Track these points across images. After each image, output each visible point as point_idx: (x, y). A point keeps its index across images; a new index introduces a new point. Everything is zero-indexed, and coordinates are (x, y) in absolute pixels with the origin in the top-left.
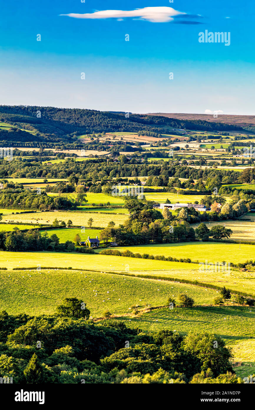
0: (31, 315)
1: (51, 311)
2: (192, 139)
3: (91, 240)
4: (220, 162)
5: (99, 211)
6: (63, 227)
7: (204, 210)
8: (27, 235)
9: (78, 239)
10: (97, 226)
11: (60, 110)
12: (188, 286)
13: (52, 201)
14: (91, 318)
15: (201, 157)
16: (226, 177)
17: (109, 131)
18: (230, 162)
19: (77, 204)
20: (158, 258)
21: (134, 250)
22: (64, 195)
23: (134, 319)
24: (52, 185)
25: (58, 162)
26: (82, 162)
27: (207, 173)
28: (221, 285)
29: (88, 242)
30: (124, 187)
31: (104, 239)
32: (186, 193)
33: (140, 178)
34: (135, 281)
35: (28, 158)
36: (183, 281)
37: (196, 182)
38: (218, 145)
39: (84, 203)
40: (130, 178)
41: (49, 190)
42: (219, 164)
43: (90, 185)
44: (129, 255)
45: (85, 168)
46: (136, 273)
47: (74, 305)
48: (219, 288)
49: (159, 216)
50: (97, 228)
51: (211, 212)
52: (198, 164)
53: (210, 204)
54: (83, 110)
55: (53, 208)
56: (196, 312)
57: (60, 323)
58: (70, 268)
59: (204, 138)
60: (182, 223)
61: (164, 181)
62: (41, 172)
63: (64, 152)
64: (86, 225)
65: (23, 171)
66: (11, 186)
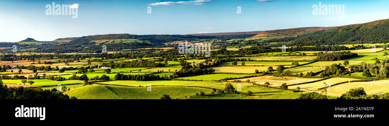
1: (159, 98)
2: (200, 42)
3: (170, 76)
5: (172, 67)
6: (161, 72)
7: (206, 64)
8: (149, 75)
9: (166, 76)
10: (171, 71)
11: (157, 35)
12: (202, 88)
13: (157, 64)
17: (174, 41)
18: (213, 48)
19: (165, 65)
20: (192, 80)
21: (184, 78)
22: (160, 62)
24: (156, 59)
25: (158, 52)
26: (166, 52)
28: (213, 87)
29: (169, 77)
30: (179, 59)
31: (174, 75)
32: (199, 59)
33: (185, 55)
34: (185, 88)
35: (148, 51)
37: (202, 55)
38: (209, 43)
39: (167, 64)
40: (181, 56)
41: (156, 61)
43: (168, 58)
44: (182, 80)
45: (167, 53)
46: (185, 86)
47: (166, 97)
48: (212, 89)
49: (191, 67)
50: (171, 72)
51: (208, 64)
53: (208, 62)
54: (165, 35)
55: (157, 67)
56: (205, 97)
59: (204, 41)
60: (199, 68)
61: (192, 56)
62: (153, 55)
63: (159, 48)
64: (168, 71)
65: (147, 55)
66: (143, 60)
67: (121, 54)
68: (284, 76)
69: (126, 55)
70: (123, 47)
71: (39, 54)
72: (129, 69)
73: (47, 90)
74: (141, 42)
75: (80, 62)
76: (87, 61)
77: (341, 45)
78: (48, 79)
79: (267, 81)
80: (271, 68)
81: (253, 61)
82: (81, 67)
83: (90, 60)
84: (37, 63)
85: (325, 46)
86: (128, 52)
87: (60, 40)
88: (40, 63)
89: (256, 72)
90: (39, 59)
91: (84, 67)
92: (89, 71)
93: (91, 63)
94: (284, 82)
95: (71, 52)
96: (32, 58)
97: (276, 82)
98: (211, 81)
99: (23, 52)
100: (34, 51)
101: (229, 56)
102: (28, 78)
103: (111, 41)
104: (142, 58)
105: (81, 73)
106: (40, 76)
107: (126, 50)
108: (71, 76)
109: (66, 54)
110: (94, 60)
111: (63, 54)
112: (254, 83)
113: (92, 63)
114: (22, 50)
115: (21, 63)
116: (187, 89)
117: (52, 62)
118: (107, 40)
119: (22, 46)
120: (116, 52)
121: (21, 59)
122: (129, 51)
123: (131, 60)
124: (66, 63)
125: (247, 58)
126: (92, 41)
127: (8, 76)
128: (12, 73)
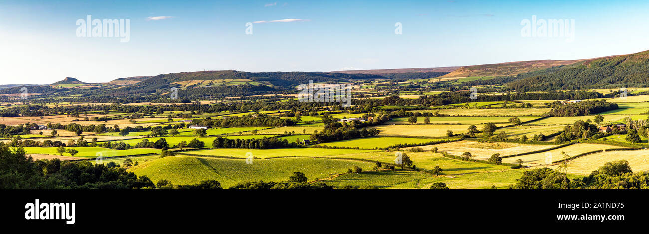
0: (276, 182)
1: (286, 179)
2: (356, 84)
3: (305, 141)
4: (371, 95)
5: (308, 126)
6: (290, 135)
7: (365, 121)
8: (271, 140)
9: (298, 141)
10: (308, 133)
11: (284, 73)
12: (359, 161)
13: (283, 121)
14: (308, 182)
15: (361, 93)
16: (375, 103)
18: (377, 94)
19: (297, 122)
20: (341, 148)
21: (329, 145)
22: (289, 118)
23: (331, 181)
24: (282, 113)
25: (285, 101)
27: (365, 101)
28: (376, 160)
29: (303, 142)
30: (321, 112)
31: (312, 140)
32: (354, 113)
33: (329, 107)
34: (330, 161)
35: (268, 100)
36: (356, 159)
37: (359, 106)
38: (369, 86)
39: (300, 121)
40: (324, 107)
41: (281, 116)
42: (371, 96)
43: (302, 112)
44: (326, 147)
46: (331, 157)
47: (298, 175)
48: (375, 162)
49: (341, 126)
50: (307, 135)
51: (368, 122)
52: (360, 97)
53: (368, 118)
54: (296, 72)
55: (284, 126)
56: (363, 175)
57: (291, 185)
58: (295, 156)
59: (362, 83)
60: (353, 128)
61: (342, 107)
63: (288, 95)
64: (302, 133)
65: (266, 107)
66: (261, 115)
67: (224, 104)
68: (495, 141)
69: (232, 107)
70: (226, 92)
71: (86, 104)
72: (236, 130)
73: (100, 165)
74: (256, 84)
76: (167, 116)
77: (591, 90)
78: (101, 146)
79: (468, 150)
80: (474, 127)
81: (443, 115)
82: (156, 126)
83: (172, 114)
84: (83, 119)
85: (564, 91)
86: (234, 101)
87: (122, 81)
88: (87, 119)
89: (448, 135)
90: (86, 113)
91: (161, 126)
92: (171, 134)
94: (496, 151)
95: (140, 102)
96: (74, 111)
97: (483, 152)
98: (374, 149)
99: (58, 101)
100: (79, 100)
101: (403, 108)
102: (67, 145)
103: (207, 82)
104: (259, 112)
105: (156, 137)
106: (88, 141)
107: (232, 98)
108: (140, 141)
109: (131, 104)
110: (178, 115)
111: (126, 104)
112: (445, 154)
113: (174, 119)
114: (58, 98)
115: (56, 120)
116: (334, 163)
117: (108, 118)
118: (200, 81)
119: (58, 90)
120: (214, 101)
121: (56, 113)
122: (236, 99)
123: (240, 115)
124: (132, 119)
125: (434, 112)
126: (174, 83)
127: (35, 142)
128: (41, 136)
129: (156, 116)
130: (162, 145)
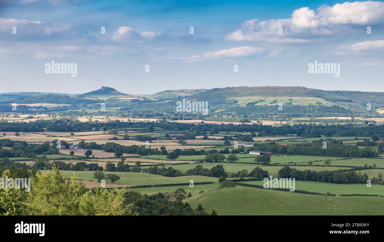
9: (380, 176)
19: (378, 153)
22: (369, 148)
26: (380, 126)
41: (359, 145)
55: (363, 157)
58: (377, 196)
66: (335, 142)
70: (293, 112)
71: (126, 120)
72: (307, 159)
74: (330, 104)
75: (208, 139)
76: (223, 137)
78: (146, 172)
82: (210, 149)
83: (228, 135)
84: (122, 138)
86: (303, 123)
88: (127, 138)
90: (126, 131)
91: (216, 149)
92: (228, 159)
93: (231, 143)
95: (190, 119)
96: (112, 128)
99: (91, 115)
100: (117, 115)
102: (104, 168)
103: (271, 99)
104: (333, 138)
105: (211, 162)
106: (130, 164)
107: (299, 119)
108: (193, 166)
110: (236, 137)
114: (91, 111)
115: (89, 137)
117: (152, 136)
118: (263, 98)
119: (92, 102)
120: (279, 122)
121: (90, 130)
123: (310, 140)
124: (182, 140)
126: (231, 99)
127: (65, 164)
128: (71, 157)
129: (210, 137)
130: (218, 173)
